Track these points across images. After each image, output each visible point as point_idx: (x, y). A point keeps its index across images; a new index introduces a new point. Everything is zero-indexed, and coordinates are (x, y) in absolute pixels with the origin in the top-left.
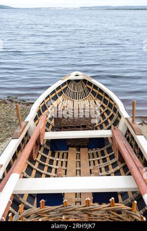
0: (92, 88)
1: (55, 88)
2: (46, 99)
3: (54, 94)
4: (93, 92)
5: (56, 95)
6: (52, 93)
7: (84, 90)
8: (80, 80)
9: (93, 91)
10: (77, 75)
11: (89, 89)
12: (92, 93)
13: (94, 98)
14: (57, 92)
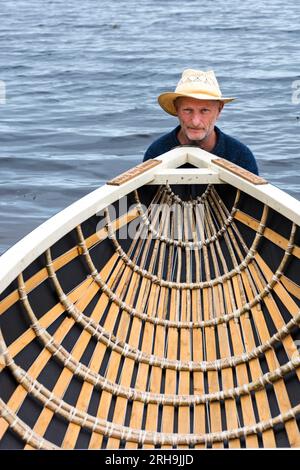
0: (258, 226)
1: (77, 223)
2: (28, 273)
3: (70, 255)
4: (265, 248)
5: (80, 259)
6: (58, 248)
7: (221, 239)
8: (204, 187)
9: (264, 241)
10: (187, 166)
11: (248, 234)
12: (259, 250)
13: (272, 277)
14: (86, 243)
